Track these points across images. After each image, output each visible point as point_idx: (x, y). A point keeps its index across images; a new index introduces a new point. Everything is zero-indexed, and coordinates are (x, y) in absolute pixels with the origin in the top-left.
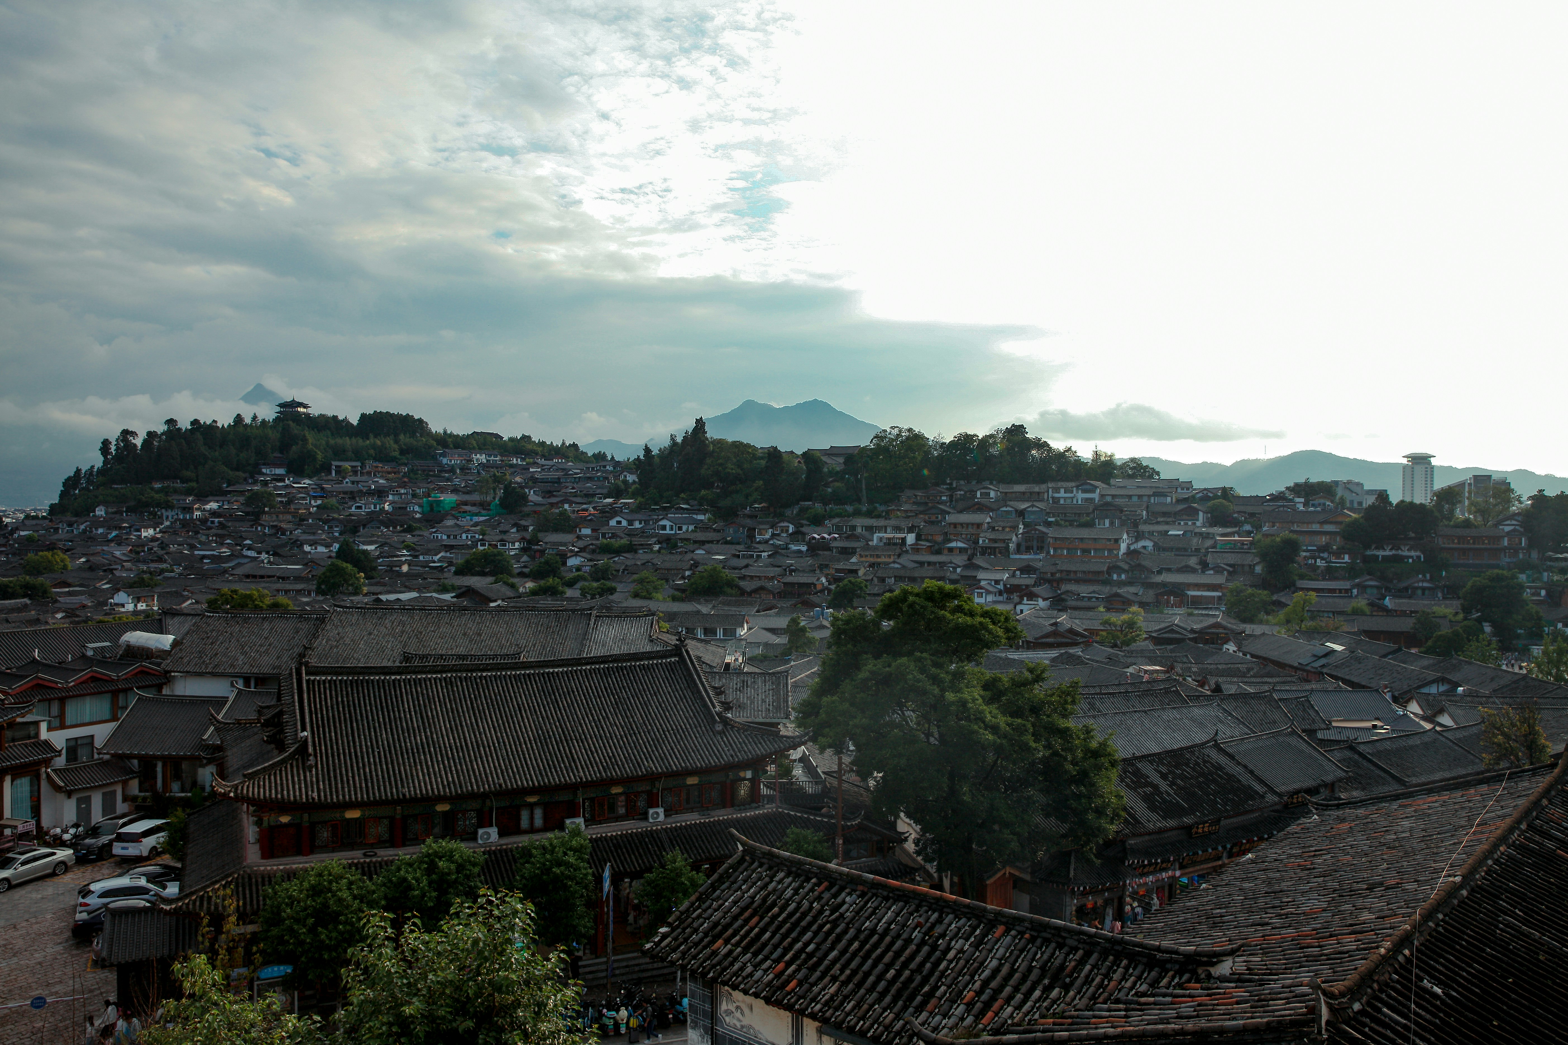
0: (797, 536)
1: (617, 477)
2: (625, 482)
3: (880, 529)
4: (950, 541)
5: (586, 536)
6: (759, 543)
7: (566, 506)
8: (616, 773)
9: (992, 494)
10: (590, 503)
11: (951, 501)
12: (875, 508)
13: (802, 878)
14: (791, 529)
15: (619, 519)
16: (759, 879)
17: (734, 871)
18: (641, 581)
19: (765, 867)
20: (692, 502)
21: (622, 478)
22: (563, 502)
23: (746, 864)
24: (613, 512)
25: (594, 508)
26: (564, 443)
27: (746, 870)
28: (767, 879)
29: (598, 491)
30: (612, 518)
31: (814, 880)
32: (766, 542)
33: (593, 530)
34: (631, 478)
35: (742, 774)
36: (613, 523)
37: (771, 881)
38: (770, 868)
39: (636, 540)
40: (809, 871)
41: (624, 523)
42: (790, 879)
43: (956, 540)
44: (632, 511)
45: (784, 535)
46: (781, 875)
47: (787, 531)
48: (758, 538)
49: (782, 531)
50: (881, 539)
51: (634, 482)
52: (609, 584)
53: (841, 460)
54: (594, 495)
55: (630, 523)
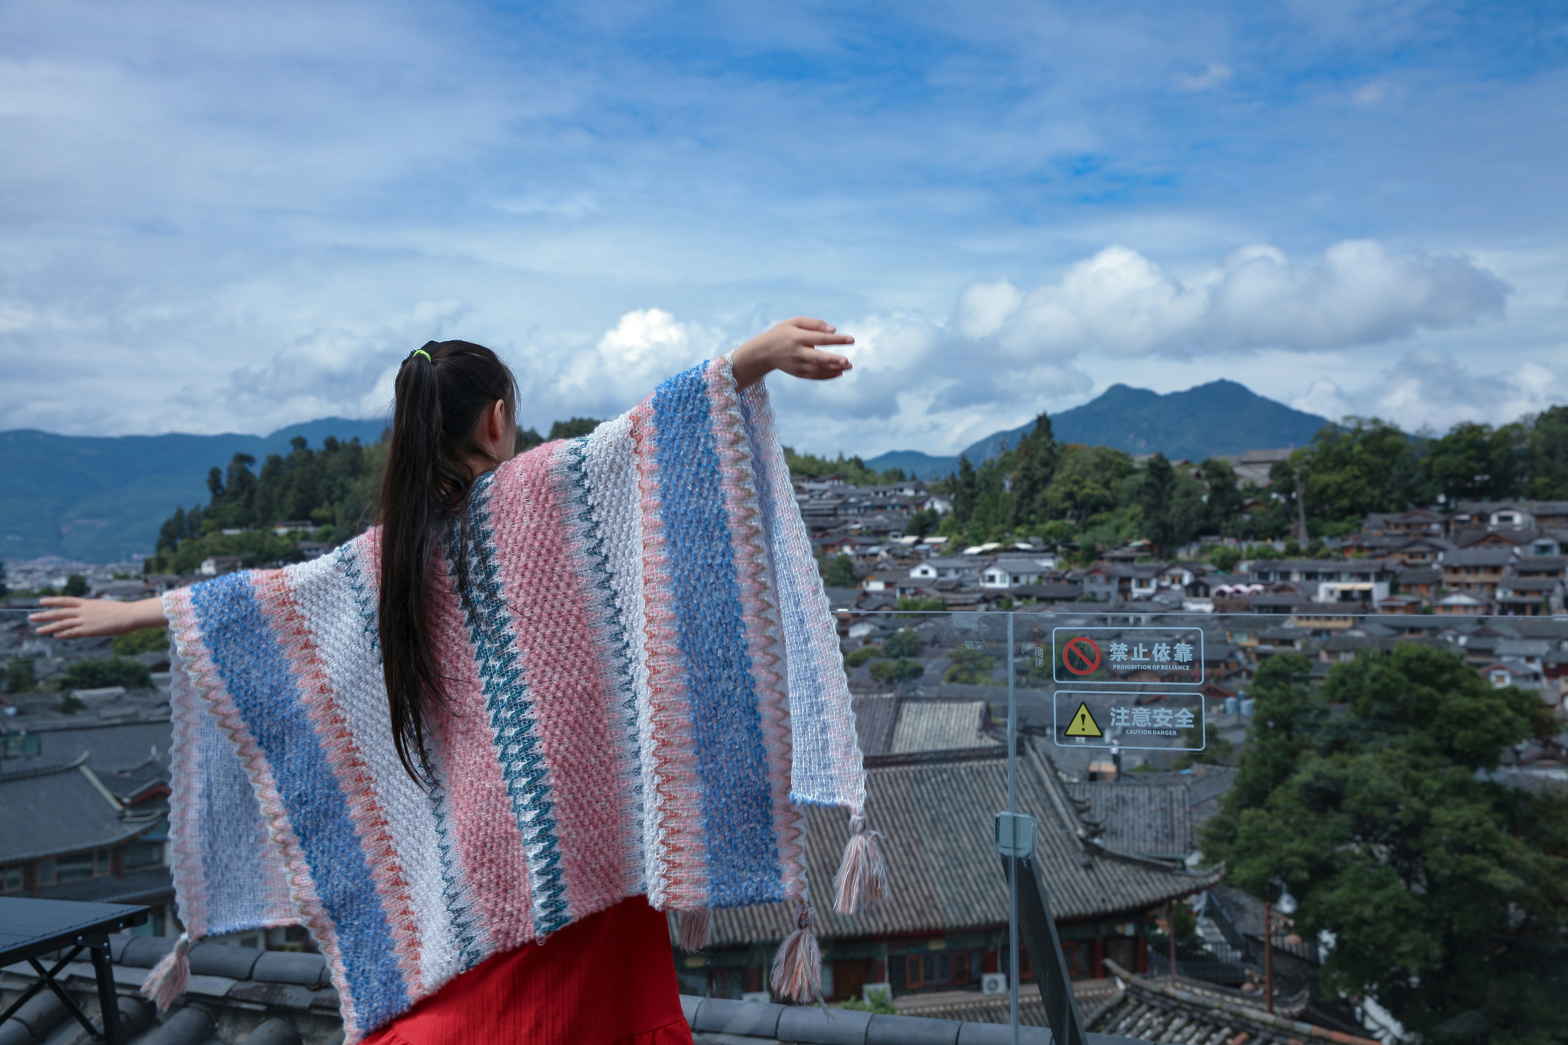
0: (1196, 589)
1: (920, 505)
2: (933, 512)
3: (1330, 576)
4: (1447, 594)
5: (878, 593)
6: (1138, 600)
7: (847, 550)
8: (935, 920)
9: (1518, 519)
10: (880, 544)
11: (1447, 530)
12: (1322, 544)
13: (1210, 1028)
14: (1187, 579)
15: (924, 567)
16: (1149, 1027)
17: (1114, 1016)
18: (958, 660)
19: (1157, 1011)
20: (1033, 539)
21: (927, 506)
22: (841, 544)
23: (1129, 1008)
24: (914, 558)
25: (888, 551)
26: (841, 458)
27: (1129, 1014)
28: (1160, 1028)
29: (892, 527)
30: (914, 566)
31: (1226, 1031)
32: (1149, 598)
33: (888, 585)
34: (939, 506)
35: (1119, 929)
36: (916, 573)
37: (1165, 1030)
38: (1164, 1013)
39: (951, 597)
40: (1219, 1018)
41: (932, 574)
42: (1192, 1028)
43: (1458, 593)
44: (944, 555)
45: (1176, 587)
46: (1177, 1023)
47: (1180, 581)
48: (1137, 592)
49: (1173, 582)
50: (1331, 592)
51: (945, 513)
52: (913, 662)
53: (1265, 471)
54: (886, 533)
55: (941, 572)
